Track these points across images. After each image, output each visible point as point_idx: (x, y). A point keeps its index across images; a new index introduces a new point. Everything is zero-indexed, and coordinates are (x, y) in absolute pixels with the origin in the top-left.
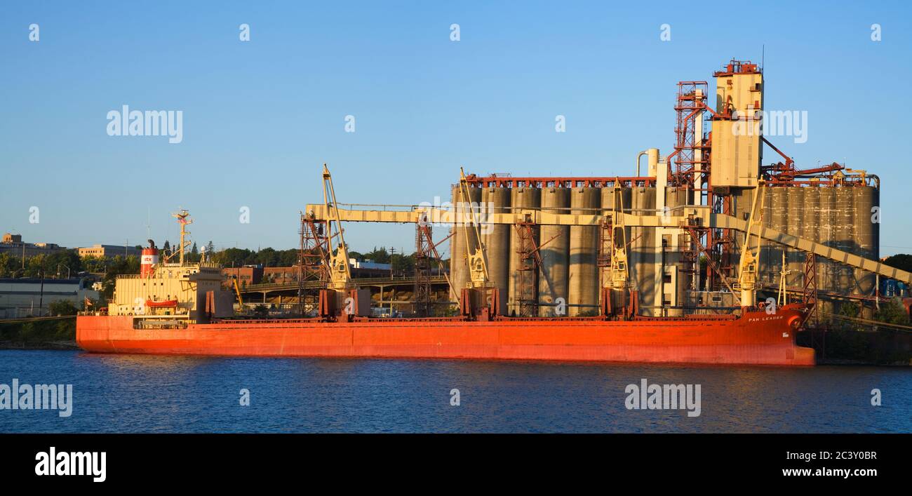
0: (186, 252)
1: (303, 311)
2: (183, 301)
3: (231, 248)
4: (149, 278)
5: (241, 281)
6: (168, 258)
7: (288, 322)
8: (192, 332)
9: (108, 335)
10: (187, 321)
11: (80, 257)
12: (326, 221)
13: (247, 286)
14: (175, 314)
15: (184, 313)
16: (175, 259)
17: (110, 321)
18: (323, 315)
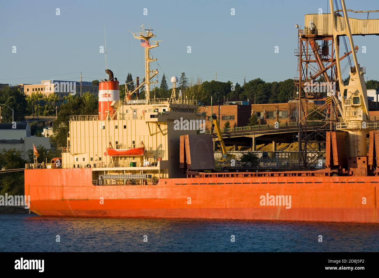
0: (153, 88)
1: (305, 161)
2: (151, 148)
3: (210, 81)
4: (109, 119)
5: (223, 123)
6: (131, 94)
7: (285, 175)
8: (164, 188)
9: (62, 192)
10: (158, 176)
11: (26, 96)
12: (332, 36)
13: (231, 129)
14: (142, 166)
15: (153, 165)
16: (141, 96)
17: (64, 174)
18: (332, 166)
